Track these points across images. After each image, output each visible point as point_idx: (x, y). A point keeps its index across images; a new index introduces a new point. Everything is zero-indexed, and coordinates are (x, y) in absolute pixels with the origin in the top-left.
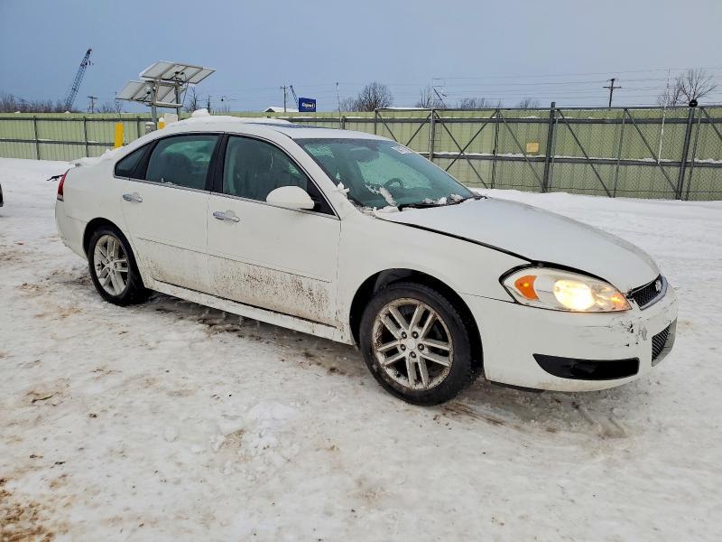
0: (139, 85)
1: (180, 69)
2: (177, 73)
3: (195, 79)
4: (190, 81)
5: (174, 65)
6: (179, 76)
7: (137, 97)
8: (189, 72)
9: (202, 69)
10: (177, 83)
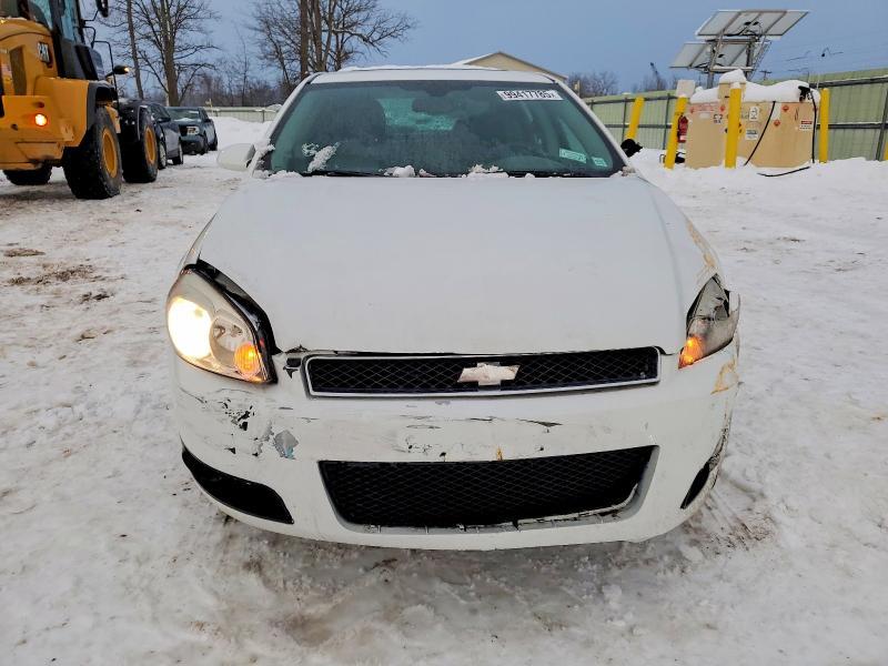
0: (698, 48)
1: (750, 18)
2: (748, 24)
3: (778, 28)
4: (770, 32)
5: (740, 14)
6: (752, 28)
7: (696, 64)
8: (765, 21)
9: (785, 12)
10: (749, 37)
